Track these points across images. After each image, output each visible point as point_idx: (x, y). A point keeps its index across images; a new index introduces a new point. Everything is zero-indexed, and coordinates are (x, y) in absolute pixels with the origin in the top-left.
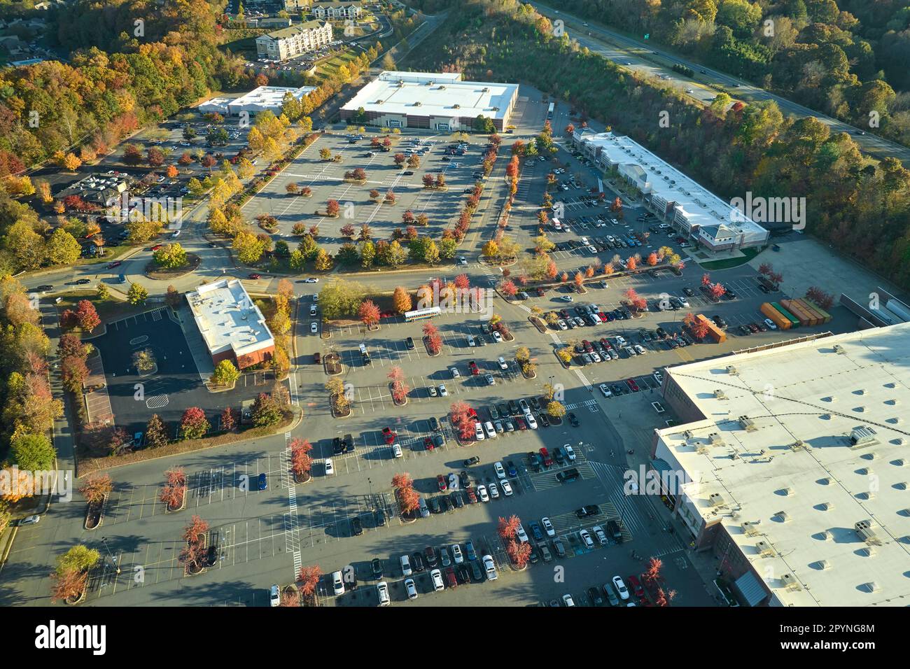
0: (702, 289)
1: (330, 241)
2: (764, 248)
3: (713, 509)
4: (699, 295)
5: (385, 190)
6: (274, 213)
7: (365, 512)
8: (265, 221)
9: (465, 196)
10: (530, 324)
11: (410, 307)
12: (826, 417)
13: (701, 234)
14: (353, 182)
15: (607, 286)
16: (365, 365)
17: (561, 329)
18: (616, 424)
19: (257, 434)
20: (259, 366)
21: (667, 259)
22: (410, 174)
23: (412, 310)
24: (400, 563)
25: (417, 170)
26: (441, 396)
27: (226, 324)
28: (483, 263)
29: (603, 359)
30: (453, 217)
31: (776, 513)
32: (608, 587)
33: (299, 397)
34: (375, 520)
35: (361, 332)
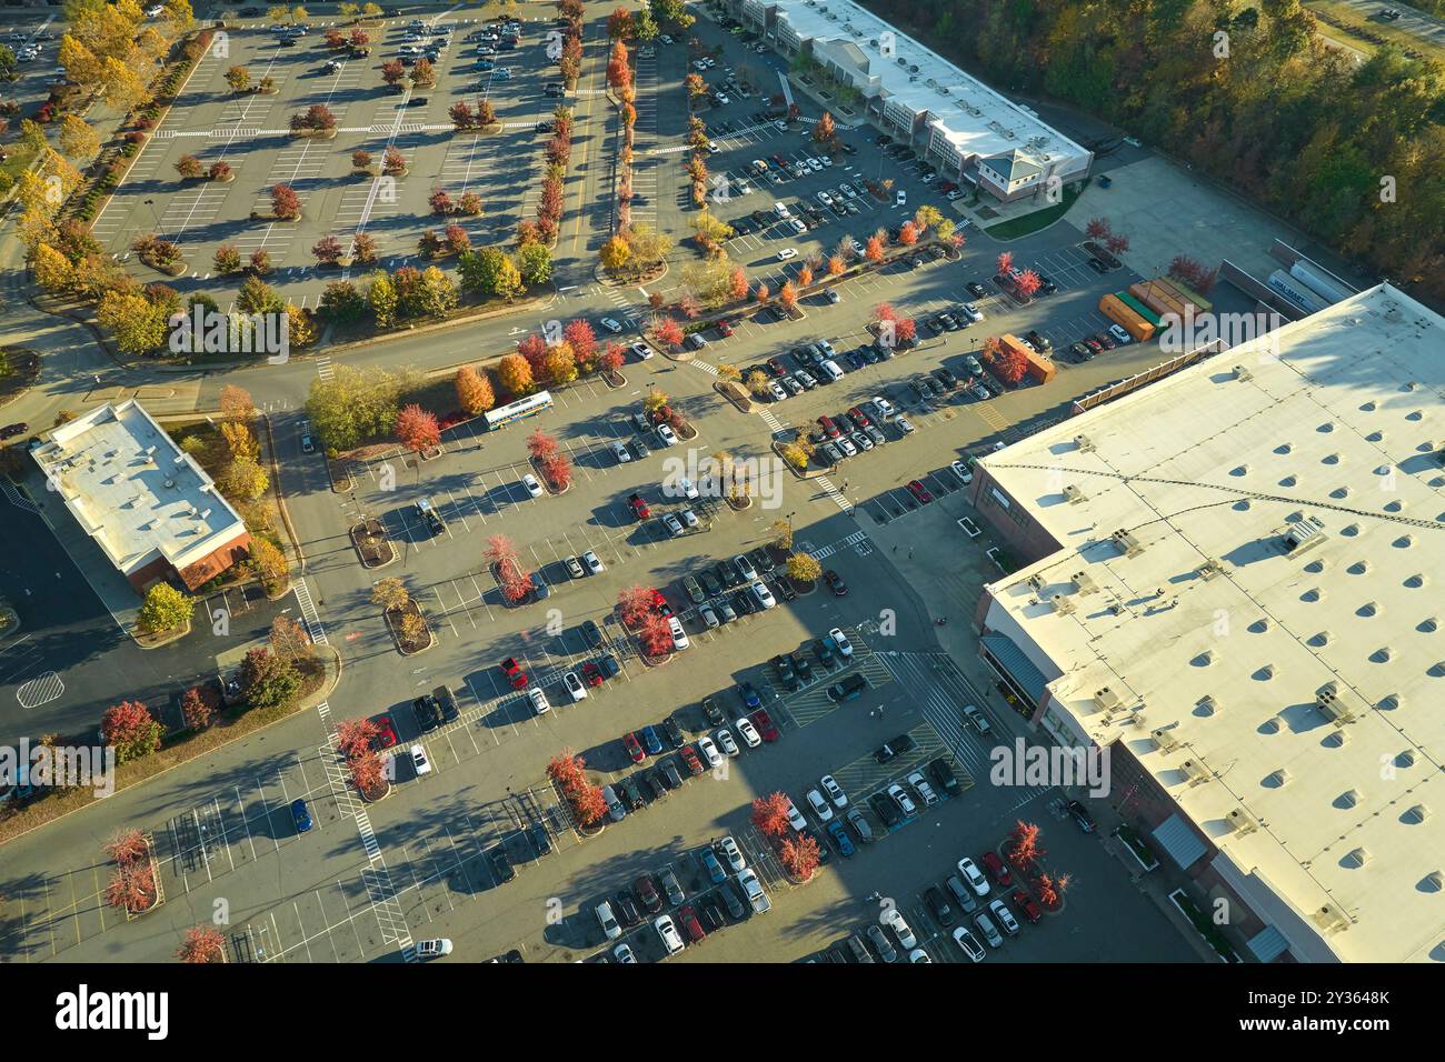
0: (997, 280)
1: (298, 275)
2: (1086, 183)
3: (1102, 716)
4: (995, 293)
5: (380, 145)
6: (166, 228)
7: (510, 833)
8: (153, 251)
9: (540, 138)
10: (719, 398)
11: (492, 401)
12: (1242, 506)
13: (982, 172)
14: (310, 136)
15: (838, 299)
16: (434, 535)
17: (776, 400)
18: (906, 571)
19: (262, 719)
20: (227, 576)
21: (932, 229)
22: (422, 102)
23: (497, 405)
24: (596, 918)
25: (435, 92)
26: (592, 573)
27: (134, 504)
28: (608, 283)
29: (860, 449)
30: (527, 188)
31: (1197, 700)
32: (955, 883)
33: (326, 626)
34: (531, 845)
35: (409, 466)
